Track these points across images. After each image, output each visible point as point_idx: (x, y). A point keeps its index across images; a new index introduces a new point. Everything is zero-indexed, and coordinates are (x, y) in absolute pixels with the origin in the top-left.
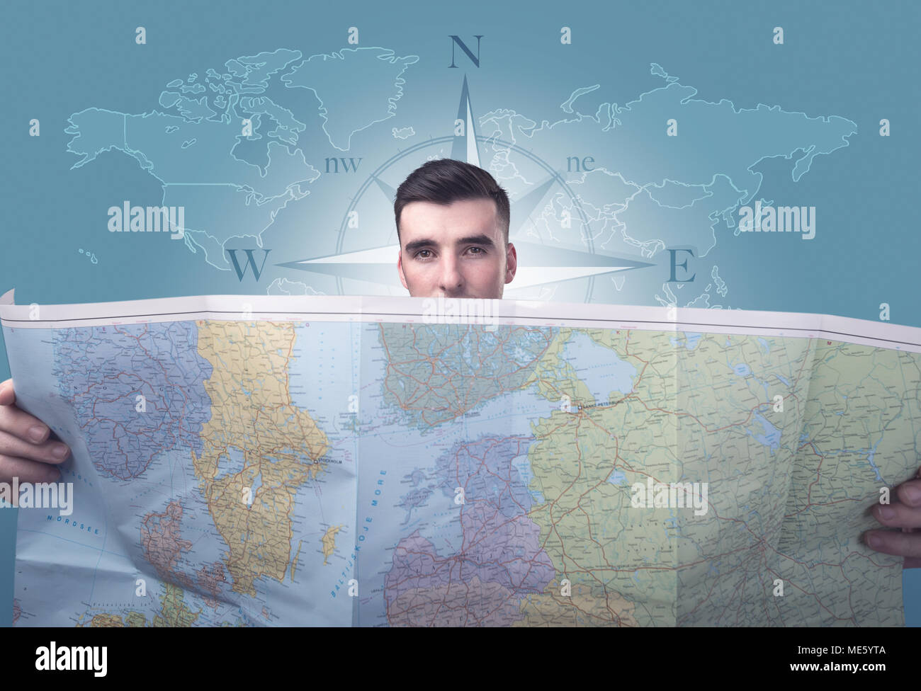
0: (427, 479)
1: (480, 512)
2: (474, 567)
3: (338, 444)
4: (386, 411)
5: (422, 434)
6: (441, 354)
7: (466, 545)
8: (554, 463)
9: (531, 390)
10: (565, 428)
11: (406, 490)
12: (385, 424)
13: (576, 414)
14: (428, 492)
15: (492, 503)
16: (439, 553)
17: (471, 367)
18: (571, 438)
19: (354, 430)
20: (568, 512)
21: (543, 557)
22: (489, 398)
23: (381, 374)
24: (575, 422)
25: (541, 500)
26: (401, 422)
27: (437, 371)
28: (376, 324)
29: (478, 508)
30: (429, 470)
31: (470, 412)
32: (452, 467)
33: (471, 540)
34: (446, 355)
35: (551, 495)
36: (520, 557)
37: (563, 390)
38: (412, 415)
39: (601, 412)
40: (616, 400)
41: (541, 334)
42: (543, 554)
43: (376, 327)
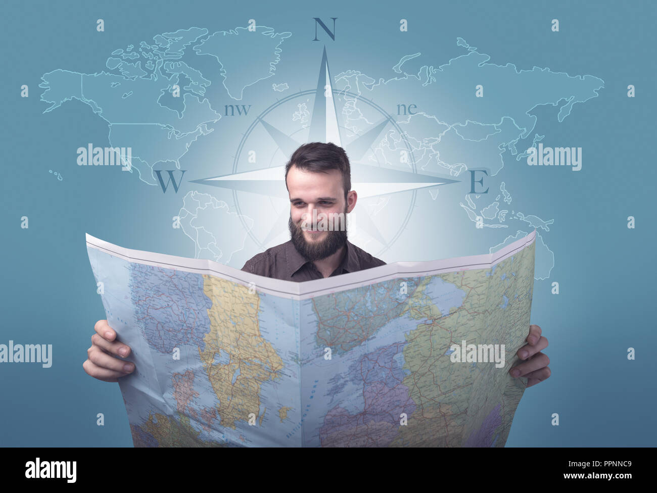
0: (343, 378)
1: (375, 388)
3: (289, 366)
6: (353, 308)
7: (367, 406)
8: (417, 353)
10: (424, 333)
11: (331, 386)
14: (343, 385)
15: (381, 382)
16: (351, 414)
20: (423, 375)
23: (315, 330)
24: (431, 328)
25: (409, 373)
27: (351, 319)
31: (371, 337)
33: (370, 403)
34: (356, 307)
35: (415, 369)
36: (398, 406)
37: (424, 311)
38: (335, 348)
39: (444, 321)
40: (453, 312)
41: (413, 282)
42: (411, 400)
43: (310, 301)
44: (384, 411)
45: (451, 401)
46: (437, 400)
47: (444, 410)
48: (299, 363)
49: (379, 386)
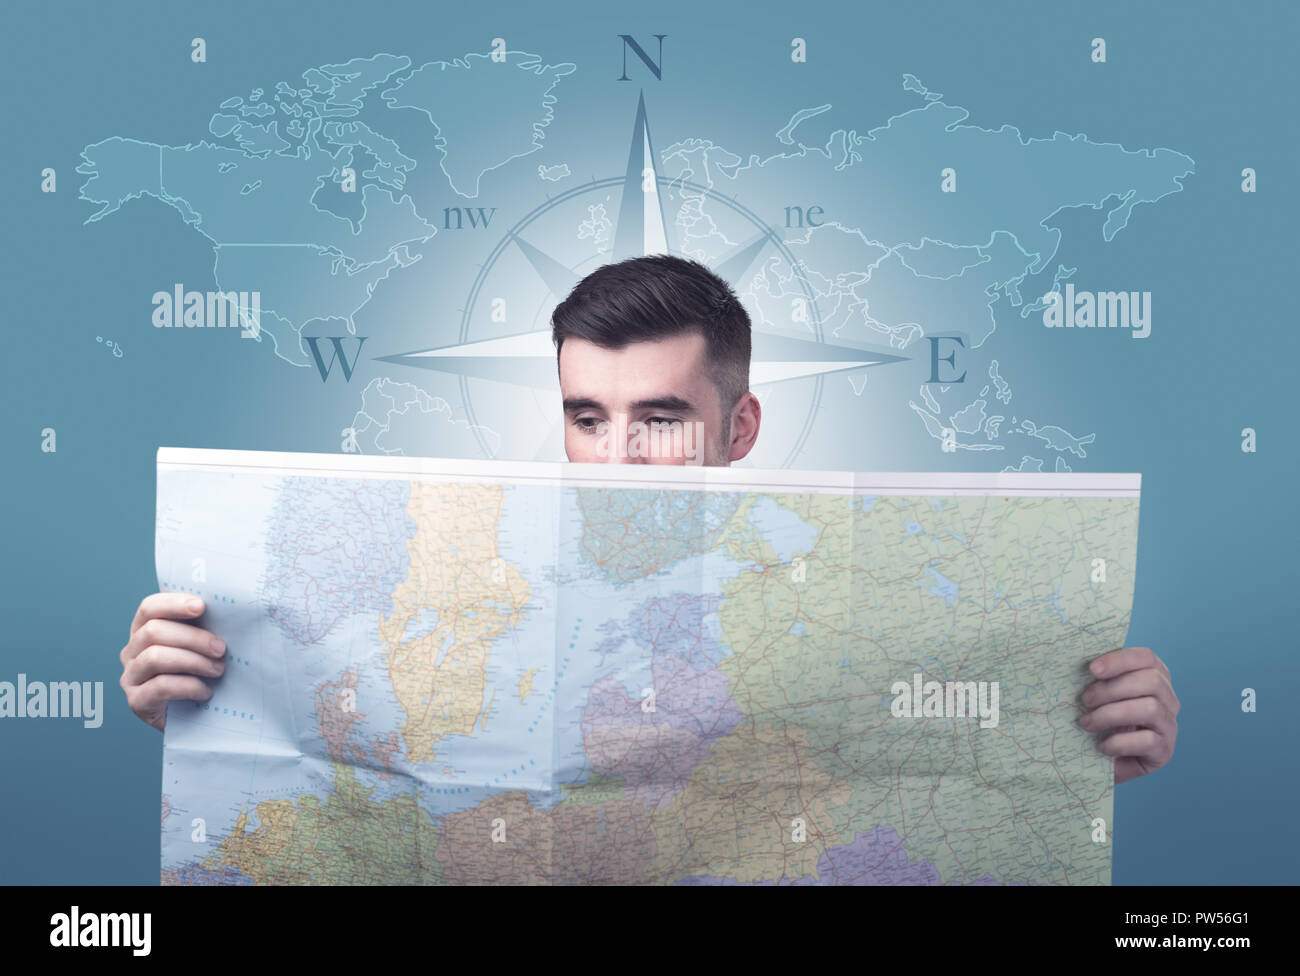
2: (665, 714)
4: (584, 566)
5: (616, 589)
9: (721, 551)
12: (581, 577)
13: (762, 573)
17: (663, 530)
18: (756, 595)
19: (554, 581)
21: (732, 704)
22: (679, 558)
26: (597, 577)
28: (573, 488)
29: (670, 659)
30: (624, 621)
32: (644, 621)
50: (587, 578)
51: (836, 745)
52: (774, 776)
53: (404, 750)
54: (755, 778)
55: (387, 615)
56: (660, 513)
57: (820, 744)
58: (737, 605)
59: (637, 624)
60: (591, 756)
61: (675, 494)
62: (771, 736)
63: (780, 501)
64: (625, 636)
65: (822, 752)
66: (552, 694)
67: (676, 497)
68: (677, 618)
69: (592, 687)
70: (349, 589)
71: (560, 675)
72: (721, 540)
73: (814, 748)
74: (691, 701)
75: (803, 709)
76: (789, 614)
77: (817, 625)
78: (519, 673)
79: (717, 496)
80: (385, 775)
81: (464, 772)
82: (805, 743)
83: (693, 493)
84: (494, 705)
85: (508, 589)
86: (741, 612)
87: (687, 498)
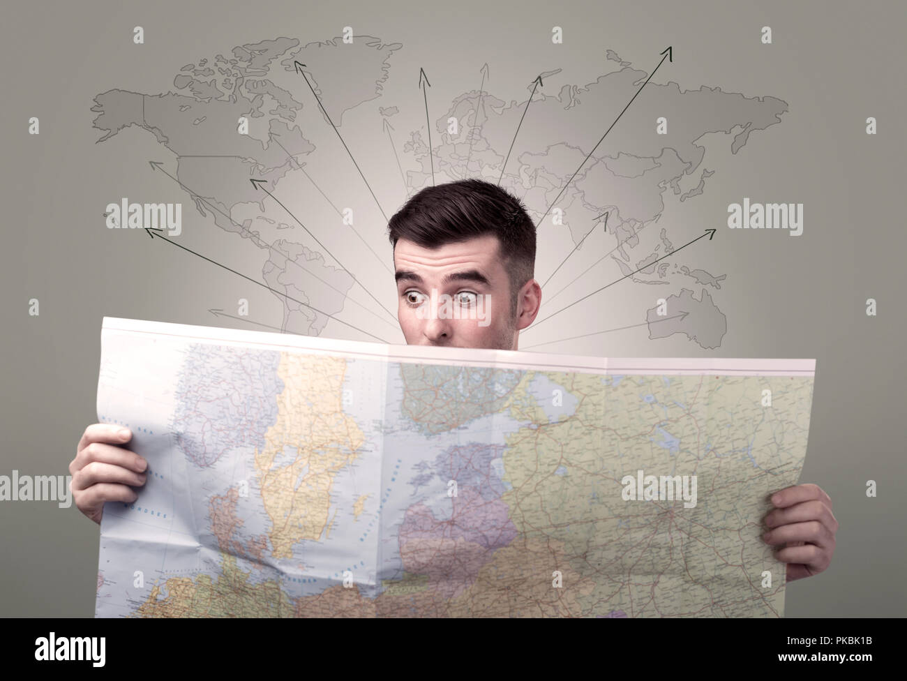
0: (430, 468)
1: (466, 494)
2: (461, 530)
3: (371, 439)
4: (403, 421)
5: (427, 439)
6: (442, 385)
7: (455, 515)
8: (519, 463)
9: (506, 413)
10: (527, 439)
11: (415, 473)
12: (402, 429)
13: (536, 430)
14: (430, 477)
15: (475, 489)
16: (436, 517)
17: (463, 396)
18: (531, 446)
19: (381, 432)
20: (528, 495)
21: (510, 525)
22: (475, 417)
23: (401, 397)
24: (535, 435)
25: (510, 488)
26: (413, 430)
27: (439, 397)
28: (397, 363)
29: (466, 491)
30: (432, 462)
31: (462, 426)
32: (448, 462)
33: (459, 511)
34: (446, 386)
35: (517, 484)
36: (494, 526)
37: (527, 413)
38: (421, 426)
39: (552, 429)
40: (563, 420)
41: (513, 375)
42: (510, 523)
43: (398, 365)
44: (477, 528)
45: (563, 537)
46: (545, 531)
47: (554, 546)
48: (383, 430)
49: (472, 493)
50: (406, 430)
51: (585, 553)
52: (538, 574)
53: (270, 548)
54: (524, 576)
55: (261, 449)
56: (461, 384)
57: (573, 552)
58: (516, 453)
59: (443, 464)
60: (406, 561)
61: (474, 370)
62: (538, 547)
63: (551, 377)
64: (432, 474)
65: (574, 558)
66: (378, 515)
67: (474, 372)
68: (472, 461)
69: (407, 510)
70: (234, 428)
71: (384, 501)
72: (507, 404)
73: (569, 555)
74: (480, 522)
75: (563, 528)
76: (555, 460)
77: (575, 468)
78: (354, 497)
79: (505, 372)
80: (257, 565)
81: (313, 567)
82: (562, 551)
83: (487, 369)
84: (336, 520)
85: (348, 435)
86: (519, 458)
87: (482, 373)
